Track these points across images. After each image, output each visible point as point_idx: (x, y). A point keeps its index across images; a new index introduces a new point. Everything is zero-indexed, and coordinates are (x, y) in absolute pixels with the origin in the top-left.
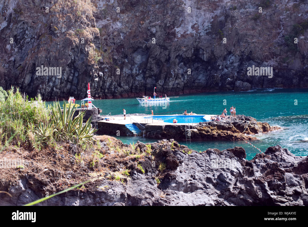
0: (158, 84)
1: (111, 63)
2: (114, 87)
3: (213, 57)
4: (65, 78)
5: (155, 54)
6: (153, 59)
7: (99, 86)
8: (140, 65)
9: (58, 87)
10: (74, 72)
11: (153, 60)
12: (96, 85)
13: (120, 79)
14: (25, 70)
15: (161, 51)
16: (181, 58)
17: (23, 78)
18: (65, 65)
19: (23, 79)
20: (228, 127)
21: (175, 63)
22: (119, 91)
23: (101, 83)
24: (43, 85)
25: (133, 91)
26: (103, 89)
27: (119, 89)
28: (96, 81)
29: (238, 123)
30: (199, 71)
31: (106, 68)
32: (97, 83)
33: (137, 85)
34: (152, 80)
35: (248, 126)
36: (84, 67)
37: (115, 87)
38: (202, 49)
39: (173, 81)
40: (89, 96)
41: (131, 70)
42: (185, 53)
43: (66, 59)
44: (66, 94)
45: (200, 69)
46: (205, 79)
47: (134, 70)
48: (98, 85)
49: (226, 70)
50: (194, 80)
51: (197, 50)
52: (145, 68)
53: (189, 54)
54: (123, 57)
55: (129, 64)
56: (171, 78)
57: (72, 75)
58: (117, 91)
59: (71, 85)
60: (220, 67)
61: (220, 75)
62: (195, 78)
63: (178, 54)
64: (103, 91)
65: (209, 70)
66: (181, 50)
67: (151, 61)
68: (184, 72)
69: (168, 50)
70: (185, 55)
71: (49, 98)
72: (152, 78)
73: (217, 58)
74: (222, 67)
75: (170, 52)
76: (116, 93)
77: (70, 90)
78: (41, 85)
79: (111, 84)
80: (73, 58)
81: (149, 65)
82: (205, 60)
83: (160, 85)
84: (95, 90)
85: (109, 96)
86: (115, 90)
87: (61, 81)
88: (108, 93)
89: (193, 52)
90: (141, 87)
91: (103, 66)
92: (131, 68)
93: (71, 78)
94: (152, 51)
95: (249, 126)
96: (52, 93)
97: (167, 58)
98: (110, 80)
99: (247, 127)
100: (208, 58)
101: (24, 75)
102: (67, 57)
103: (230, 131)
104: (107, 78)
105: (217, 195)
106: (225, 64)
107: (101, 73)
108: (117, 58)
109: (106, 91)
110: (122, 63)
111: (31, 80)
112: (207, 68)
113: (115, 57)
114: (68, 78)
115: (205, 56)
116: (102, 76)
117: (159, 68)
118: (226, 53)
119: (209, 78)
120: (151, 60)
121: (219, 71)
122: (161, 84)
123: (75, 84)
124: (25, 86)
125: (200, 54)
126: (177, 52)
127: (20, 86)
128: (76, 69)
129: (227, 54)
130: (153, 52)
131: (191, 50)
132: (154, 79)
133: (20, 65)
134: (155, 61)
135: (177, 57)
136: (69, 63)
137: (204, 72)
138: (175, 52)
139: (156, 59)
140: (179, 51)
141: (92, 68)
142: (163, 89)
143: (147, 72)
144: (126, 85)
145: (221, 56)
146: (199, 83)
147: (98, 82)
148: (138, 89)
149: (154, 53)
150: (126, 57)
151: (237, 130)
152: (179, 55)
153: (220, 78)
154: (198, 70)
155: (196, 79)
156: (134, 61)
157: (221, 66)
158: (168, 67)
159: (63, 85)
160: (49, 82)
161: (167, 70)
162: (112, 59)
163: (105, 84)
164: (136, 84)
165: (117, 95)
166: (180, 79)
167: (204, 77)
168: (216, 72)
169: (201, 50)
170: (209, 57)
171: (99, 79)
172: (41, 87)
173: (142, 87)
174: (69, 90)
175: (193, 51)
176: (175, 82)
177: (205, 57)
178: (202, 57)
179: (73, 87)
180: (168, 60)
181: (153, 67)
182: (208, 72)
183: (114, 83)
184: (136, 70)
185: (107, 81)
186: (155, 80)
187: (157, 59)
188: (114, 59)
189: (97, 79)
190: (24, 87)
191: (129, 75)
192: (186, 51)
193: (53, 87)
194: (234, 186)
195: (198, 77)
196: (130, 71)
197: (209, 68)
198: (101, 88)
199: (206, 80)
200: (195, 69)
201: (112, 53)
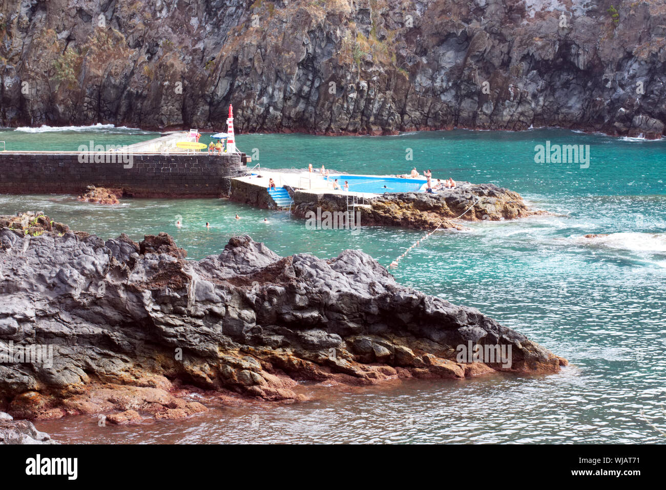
0: (481, 111)
1: (391, 64)
2: (387, 112)
3: (597, 62)
4: (292, 90)
5: (481, 50)
6: (477, 59)
7: (358, 108)
8: (451, 71)
9: (280, 106)
10: (314, 78)
11: (478, 61)
12: (351, 107)
13: (406, 97)
14: (218, 70)
15: (494, 44)
16: (533, 62)
17: (213, 85)
18: (293, 63)
19: (213, 88)
20: (434, 205)
21: (519, 71)
22: (396, 122)
23: (362, 103)
24: (250, 102)
25: (429, 123)
26: (365, 116)
27: (396, 117)
28: (352, 98)
29: (456, 198)
30: (571, 89)
31: (377, 74)
32: (353, 104)
33: (437, 112)
34: (472, 102)
35: (474, 206)
36: (331, 69)
37: (389, 112)
38: (576, 44)
39: (512, 106)
40: (229, 129)
41: (433, 79)
42: (540, 51)
43: (297, 52)
44: (295, 122)
45: (572, 86)
46: (581, 108)
47: (438, 80)
48: (356, 107)
49: (620, 91)
50: (558, 109)
51: (566, 45)
52: (459, 78)
53: (550, 54)
54: (418, 51)
55: (430, 67)
56: (508, 101)
57: (309, 83)
58: (392, 120)
59: (306, 104)
60: (609, 85)
61: (607, 100)
62: (561, 104)
63: (525, 52)
64: (366, 119)
65: (589, 89)
66: (532, 44)
67: (471, 64)
68: (537, 90)
69: (507, 44)
70: (540, 54)
71: (258, 127)
72: (472, 99)
73: (605, 65)
74: (612, 84)
75: (510, 48)
76: (390, 125)
77: (304, 115)
78: (245, 101)
79: (382, 107)
80: (310, 51)
81: (466, 72)
82: (582, 68)
83: (485, 114)
84: (349, 116)
85: (376, 130)
86: (388, 118)
87: (284, 96)
88: (375, 124)
89: (557, 50)
90: (445, 115)
91: (371, 70)
92: (432, 76)
93: (306, 89)
94: (474, 44)
95: (476, 207)
96: (265, 117)
97: (506, 59)
98: (380, 99)
99: (472, 208)
100: (586, 63)
101: (216, 78)
102: (299, 47)
103: (437, 213)
104: (375, 95)
105: (47, 302)
106: (619, 78)
107: (364, 84)
108: (405, 54)
109: (372, 119)
110: (415, 64)
111: (230, 89)
112: (586, 85)
113: (401, 51)
114: (300, 90)
115: (581, 58)
116: (366, 89)
117: (488, 78)
118: (621, 56)
119: (587, 106)
120: (472, 62)
121: (607, 93)
122: (487, 112)
123: (313, 102)
124: (217, 101)
125: (571, 55)
126: (525, 48)
127: (209, 100)
128: (316, 72)
129: (624, 58)
130: (477, 45)
131: (554, 45)
132: (476, 101)
133: (214, 58)
134: (480, 64)
135: (524, 58)
136: (304, 60)
137: (580, 93)
138: (520, 48)
139: (484, 59)
140: (527, 45)
141: (345, 73)
142: (491, 123)
143: (462, 87)
144: (417, 110)
145: (611, 62)
146: (568, 114)
147: (357, 101)
148: (439, 119)
149: (478, 48)
150: (424, 52)
151: (451, 213)
152: (528, 54)
153: (608, 107)
154: (568, 88)
155: (562, 106)
156: (438, 62)
157: (610, 82)
158: (505, 78)
159: (289, 103)
160: (261, 96)
161: (503, 84)
162: (394, 56)
163: (371, 106)
164: (437, 109)
165: (391, 128)
166: (530, 104)
167: (579, 102)
168: (601, 93)
169: (574, 46)
170: (589, 62)
171: (359, 96)
172: (245, 104)
173: (449, 117)
174: (302, 114)
175: (558, 47)
176: (516, 109)
177: (582, 61)
178: (576, 62)
179: (311, 108)
180: (506, 64)
181: (474, 76)
182: (588, 93)
183: (389, 105)
184: (442, 81)
185: (373, 99)
186: (478, 103)
187: (485, 61)
188: (399, 57)
189: (353, 95)
190: (216, 103)
191: (427, 91)
192: (543, 47)
193: (269, 106)
194: (83, 292)
195: (567, 102)
196: (429, 82)
197: (589, 84)
198: (363, 113)
199: (583, 108)
200: (562, 85)
201: (397, 44)
